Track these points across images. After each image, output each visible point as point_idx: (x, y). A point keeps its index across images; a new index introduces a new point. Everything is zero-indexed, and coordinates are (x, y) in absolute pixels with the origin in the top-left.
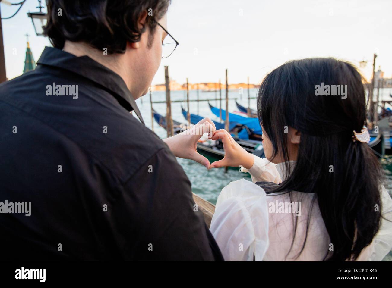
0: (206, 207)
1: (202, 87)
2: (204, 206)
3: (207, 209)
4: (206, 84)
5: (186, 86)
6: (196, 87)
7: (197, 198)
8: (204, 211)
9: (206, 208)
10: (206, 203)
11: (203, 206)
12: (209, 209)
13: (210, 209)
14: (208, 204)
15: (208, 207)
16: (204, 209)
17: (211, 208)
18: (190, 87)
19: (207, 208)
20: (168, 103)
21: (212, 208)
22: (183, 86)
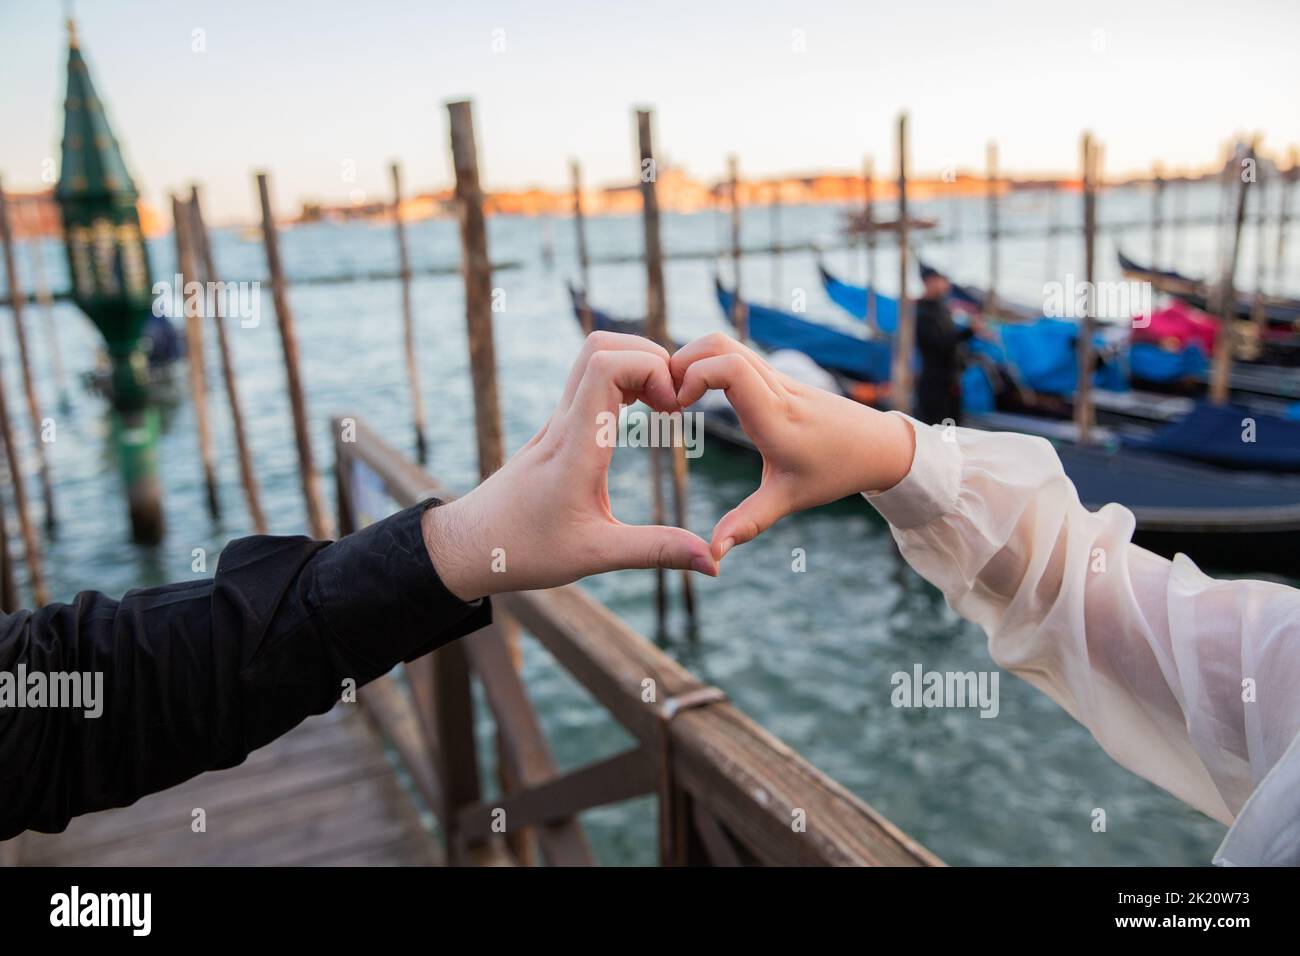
0: (839, 828)
1: (792, 193)
2: (830, 820)
3: (847, 843)
4: (808, 182)
5: (726, 189)
6: (766, 195)
7: (791, 772)
8: (830, 849)
9: (840, 836)
10: (839, 803)
11: (822, 819)
12: (855, 843)
13: (860, 840)
14: (852, 811)
15: (851, 831)
16: (829, 842)
17: (867, 839)
18: (743, 196)
19: (846, 835)
20: (654, 263)
21: (871, 835)
22: (715, 192)
